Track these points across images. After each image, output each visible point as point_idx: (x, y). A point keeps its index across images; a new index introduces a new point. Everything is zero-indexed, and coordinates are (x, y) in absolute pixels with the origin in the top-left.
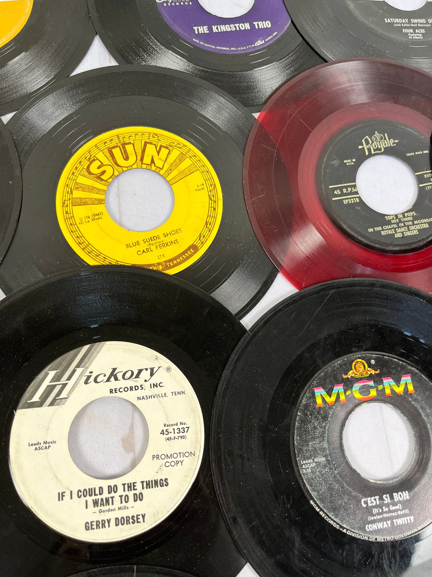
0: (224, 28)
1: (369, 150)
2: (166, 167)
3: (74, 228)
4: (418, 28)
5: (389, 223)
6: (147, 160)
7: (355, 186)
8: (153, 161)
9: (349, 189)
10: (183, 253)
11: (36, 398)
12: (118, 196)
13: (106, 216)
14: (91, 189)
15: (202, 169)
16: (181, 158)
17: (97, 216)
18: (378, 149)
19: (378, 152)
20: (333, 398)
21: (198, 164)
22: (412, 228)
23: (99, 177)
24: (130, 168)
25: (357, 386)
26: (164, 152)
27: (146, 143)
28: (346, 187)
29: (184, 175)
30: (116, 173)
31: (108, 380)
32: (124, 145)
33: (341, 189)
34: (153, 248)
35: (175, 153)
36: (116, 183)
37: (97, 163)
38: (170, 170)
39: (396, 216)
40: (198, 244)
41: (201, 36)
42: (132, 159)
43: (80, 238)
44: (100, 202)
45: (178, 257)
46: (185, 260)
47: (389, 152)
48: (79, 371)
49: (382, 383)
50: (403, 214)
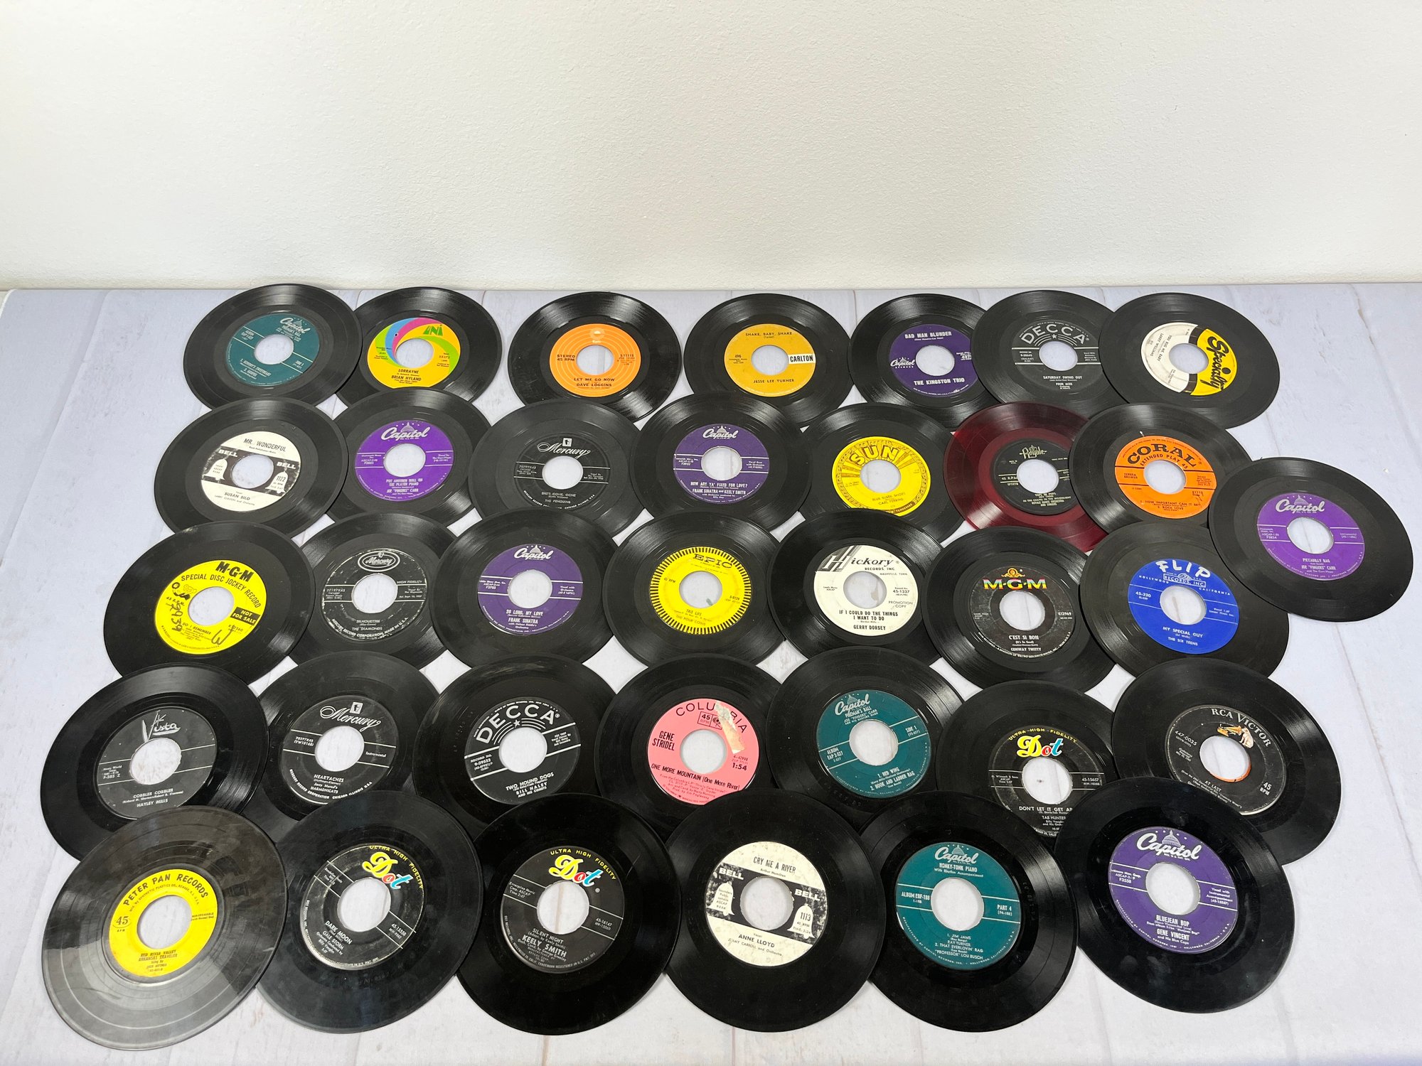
0: (933, 382)
1: (1027, 456)
2: (896, 459)
3: (842, 488)
4: (1068, 382)
5: (1038, 498)
6: (885, 455)
7: (1016, 476)
8: (888, 456)
9: (1012, 478)
10: (906, 505)
11: (826, 567)
12: (867, 474)
13: (860, 483)
14: (852, 469)
15: (918, 461)
16: (906, 455)
17: (855, 484)
18: (1032, 456)
19: (1033, 457)
20: (995, 586)
21: (916, 459)
22: (1053, 501)
23: (856, 463)
24: (874, 459)
25: (1010, 582)
26: (895, 451)
27: (884, 446)
28: (1010, 476)
29: (907, 464)
30: (866, 462)
31: (864, 563)
32: (871, 446)
33: (1006, 477)
34: (888, 501)
35: (902, 452)
36: (865, 467)
37: (855, 456)
38: (898, 461)
39: (1043, 494)
40: (915, 502)
41: (918, 387)
42: (876, 454)
43: (846, 494)
44: (857, 476)
45: (903, 507)
46: (907, 509)
47: (1039, 457)
48: (848, 557)
49: (1026, 581)
50: (1048, 494)
